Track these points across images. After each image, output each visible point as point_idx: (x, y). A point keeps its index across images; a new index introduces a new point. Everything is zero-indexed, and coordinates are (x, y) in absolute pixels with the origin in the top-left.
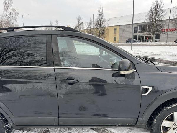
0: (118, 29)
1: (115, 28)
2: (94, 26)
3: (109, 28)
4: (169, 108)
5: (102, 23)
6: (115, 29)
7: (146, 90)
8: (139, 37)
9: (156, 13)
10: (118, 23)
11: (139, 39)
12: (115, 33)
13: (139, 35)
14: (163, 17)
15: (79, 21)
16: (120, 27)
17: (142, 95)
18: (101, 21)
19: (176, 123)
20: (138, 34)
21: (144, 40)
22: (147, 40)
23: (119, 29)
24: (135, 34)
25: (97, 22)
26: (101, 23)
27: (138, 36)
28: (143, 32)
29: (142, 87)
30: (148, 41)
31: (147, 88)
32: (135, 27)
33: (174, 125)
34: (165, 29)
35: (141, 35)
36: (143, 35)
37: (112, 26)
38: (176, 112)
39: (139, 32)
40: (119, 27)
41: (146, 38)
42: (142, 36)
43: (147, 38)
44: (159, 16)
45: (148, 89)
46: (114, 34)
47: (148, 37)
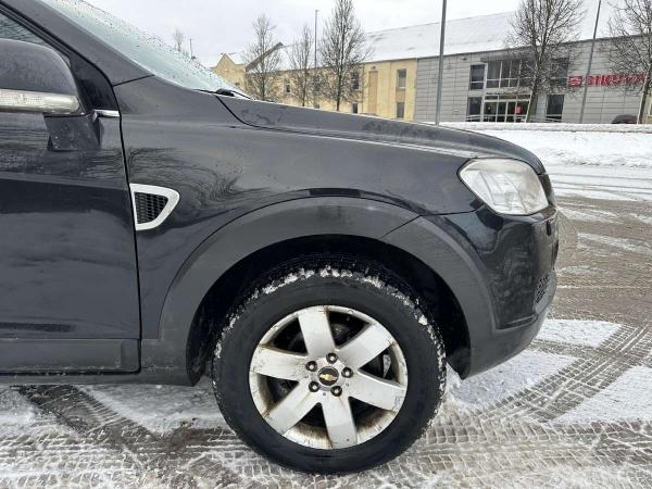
0: (411, 70)
1: (401, 66)
2: (320, 56)
3: (378, 67)
4: (269, 290)
5: (350, 47)
6: (402, 74)
7: (153, 205)
8: (487, 105)
9: (549, 11)
10: (411, 48)
11: (488, 111)
12: (400, 89)
13: (487, 98)
14: (574, 27)
15: (262, 34)
16: (421, 63)
17: (139, 227)
18: (343, 38)
19: (317, 362)
20: (483, 93)
21: (506, 115)
22: (515, 116)
23: (417, 71)
24: (475, 93)
25: (330, 42)
26: (346, 46)
27: (484, 101)
28: (504, 84)
29: (135, 188)
30: (519, 121)
31: (155, 196)
32: (473, 67)
33: (312, 367)
34: (580, 78)
35: (496, 98)
36: (501, 98)
37: (391, 61)
38: (305, 311)
39: (490, 85)
40: (415, 64)
41: (511, 111)
42: (498, 101)
43: (517, 110)
44: (559, 23)
45: (163, 201)
46: (397, 90)
47: (519, 104)
